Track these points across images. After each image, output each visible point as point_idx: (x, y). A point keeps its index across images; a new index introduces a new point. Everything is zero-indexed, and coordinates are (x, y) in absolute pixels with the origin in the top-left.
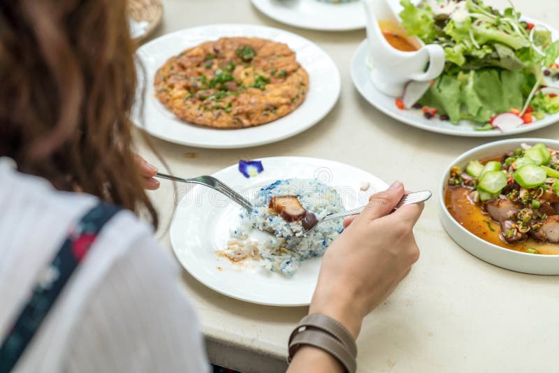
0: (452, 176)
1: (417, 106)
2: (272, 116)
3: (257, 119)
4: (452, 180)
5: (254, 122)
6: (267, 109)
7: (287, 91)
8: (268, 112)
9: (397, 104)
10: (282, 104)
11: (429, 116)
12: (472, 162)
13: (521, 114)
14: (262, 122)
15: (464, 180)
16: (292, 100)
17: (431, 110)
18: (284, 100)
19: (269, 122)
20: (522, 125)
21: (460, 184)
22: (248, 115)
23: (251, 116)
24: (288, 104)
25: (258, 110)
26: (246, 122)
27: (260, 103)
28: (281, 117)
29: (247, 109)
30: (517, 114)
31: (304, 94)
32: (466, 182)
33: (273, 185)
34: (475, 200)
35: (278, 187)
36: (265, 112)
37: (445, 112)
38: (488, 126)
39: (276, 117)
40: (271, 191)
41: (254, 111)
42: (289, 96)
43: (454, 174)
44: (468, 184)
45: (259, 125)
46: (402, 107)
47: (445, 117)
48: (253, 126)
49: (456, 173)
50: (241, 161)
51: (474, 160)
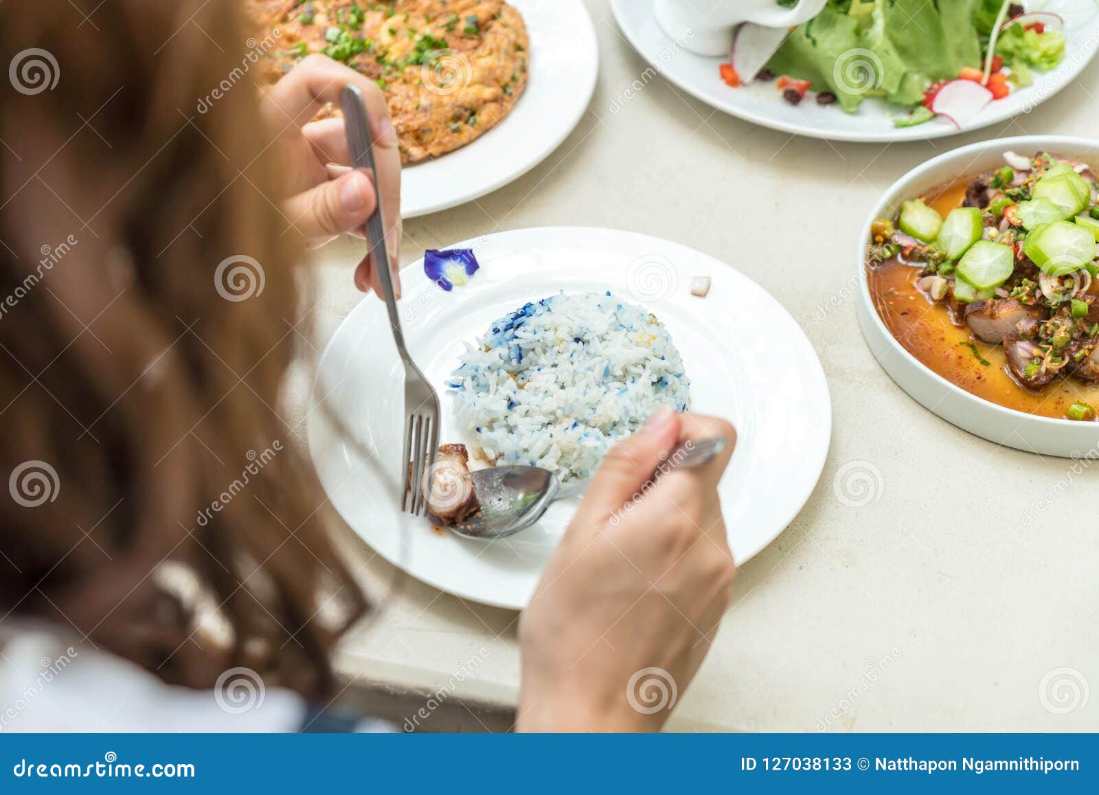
0: (875, 243)
1: (765, 75)
2: (468, 130)
3: (440, 143)
4: (876, 250)
5: (433, 150)
6: (456, 118)
7: (491, 70)
8: (460, 124)
9: (723, 76)
10: (485, 102)
11: (793, 98)
12: (909, 205)
13: (985, 81)
14: (450, 146)
15: (901, 248)
16: (504, 88)
17: (796, 82)
18: (488, 93)
19: (463, 146)
20: (989, 102)
21: (893, 257)
22: (418, 136)
23: (426, 138)
24: (495, 100)
25: (438, 123)
26: (416, 152)
27: (440, 105)
28: (486, 131)
29: (415, 124)
30: (977, 80)
31: (524, 70)
32: (907, 252)
33: (518, 316)
34: (936, 295)
35: (531, 322)
36: (454, 126)
37: (826, 85)
38: (923, 112)
39: (478, 133)
40: (519, 333)
41: (432, 125)
42: (497, 80)
43: (879, 238)
44: (912, 256)
45: (444, 154)
46: (734, 82)
47: (828, 97)
48: (431, 158)
49: (884, 236)
50: (428, 251)
51: (912, 200)
